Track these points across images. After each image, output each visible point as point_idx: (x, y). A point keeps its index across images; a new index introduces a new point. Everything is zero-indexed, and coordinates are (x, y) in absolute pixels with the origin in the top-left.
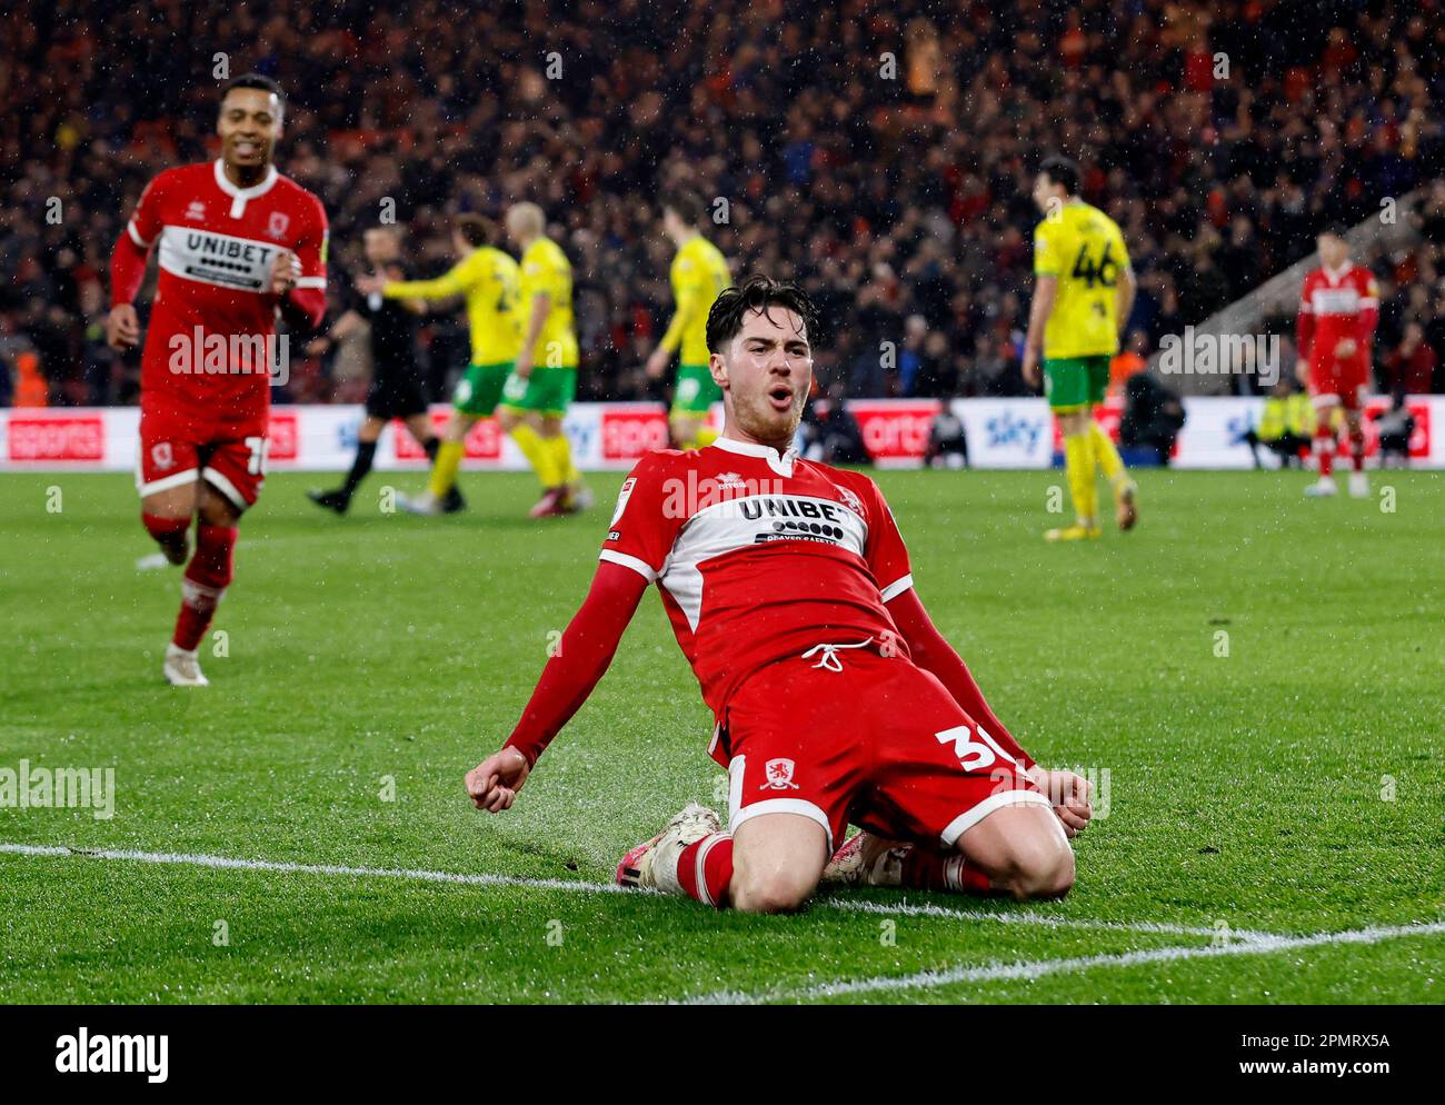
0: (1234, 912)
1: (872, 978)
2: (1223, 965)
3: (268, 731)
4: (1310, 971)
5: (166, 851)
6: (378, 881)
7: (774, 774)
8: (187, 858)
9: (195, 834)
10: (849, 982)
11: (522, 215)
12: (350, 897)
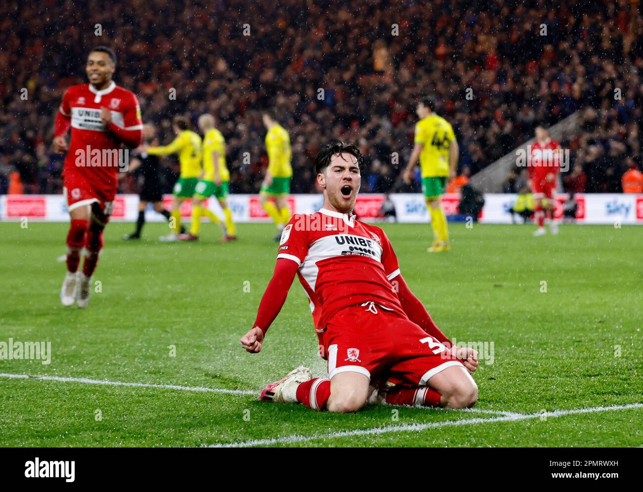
0: (502, 404)
1: (355, 430)
2: (497, 425)
3: (110, 328)
4: (532, 428)
5: (68, 377)
6: (154, 389)
7: (351, 355)
8: (76, 379)
9: (80, 370)
10: (345, 431)
11: (205, 119)
12: (142, 396)
